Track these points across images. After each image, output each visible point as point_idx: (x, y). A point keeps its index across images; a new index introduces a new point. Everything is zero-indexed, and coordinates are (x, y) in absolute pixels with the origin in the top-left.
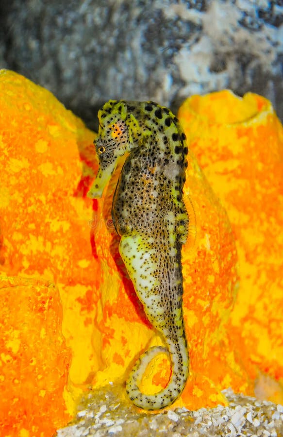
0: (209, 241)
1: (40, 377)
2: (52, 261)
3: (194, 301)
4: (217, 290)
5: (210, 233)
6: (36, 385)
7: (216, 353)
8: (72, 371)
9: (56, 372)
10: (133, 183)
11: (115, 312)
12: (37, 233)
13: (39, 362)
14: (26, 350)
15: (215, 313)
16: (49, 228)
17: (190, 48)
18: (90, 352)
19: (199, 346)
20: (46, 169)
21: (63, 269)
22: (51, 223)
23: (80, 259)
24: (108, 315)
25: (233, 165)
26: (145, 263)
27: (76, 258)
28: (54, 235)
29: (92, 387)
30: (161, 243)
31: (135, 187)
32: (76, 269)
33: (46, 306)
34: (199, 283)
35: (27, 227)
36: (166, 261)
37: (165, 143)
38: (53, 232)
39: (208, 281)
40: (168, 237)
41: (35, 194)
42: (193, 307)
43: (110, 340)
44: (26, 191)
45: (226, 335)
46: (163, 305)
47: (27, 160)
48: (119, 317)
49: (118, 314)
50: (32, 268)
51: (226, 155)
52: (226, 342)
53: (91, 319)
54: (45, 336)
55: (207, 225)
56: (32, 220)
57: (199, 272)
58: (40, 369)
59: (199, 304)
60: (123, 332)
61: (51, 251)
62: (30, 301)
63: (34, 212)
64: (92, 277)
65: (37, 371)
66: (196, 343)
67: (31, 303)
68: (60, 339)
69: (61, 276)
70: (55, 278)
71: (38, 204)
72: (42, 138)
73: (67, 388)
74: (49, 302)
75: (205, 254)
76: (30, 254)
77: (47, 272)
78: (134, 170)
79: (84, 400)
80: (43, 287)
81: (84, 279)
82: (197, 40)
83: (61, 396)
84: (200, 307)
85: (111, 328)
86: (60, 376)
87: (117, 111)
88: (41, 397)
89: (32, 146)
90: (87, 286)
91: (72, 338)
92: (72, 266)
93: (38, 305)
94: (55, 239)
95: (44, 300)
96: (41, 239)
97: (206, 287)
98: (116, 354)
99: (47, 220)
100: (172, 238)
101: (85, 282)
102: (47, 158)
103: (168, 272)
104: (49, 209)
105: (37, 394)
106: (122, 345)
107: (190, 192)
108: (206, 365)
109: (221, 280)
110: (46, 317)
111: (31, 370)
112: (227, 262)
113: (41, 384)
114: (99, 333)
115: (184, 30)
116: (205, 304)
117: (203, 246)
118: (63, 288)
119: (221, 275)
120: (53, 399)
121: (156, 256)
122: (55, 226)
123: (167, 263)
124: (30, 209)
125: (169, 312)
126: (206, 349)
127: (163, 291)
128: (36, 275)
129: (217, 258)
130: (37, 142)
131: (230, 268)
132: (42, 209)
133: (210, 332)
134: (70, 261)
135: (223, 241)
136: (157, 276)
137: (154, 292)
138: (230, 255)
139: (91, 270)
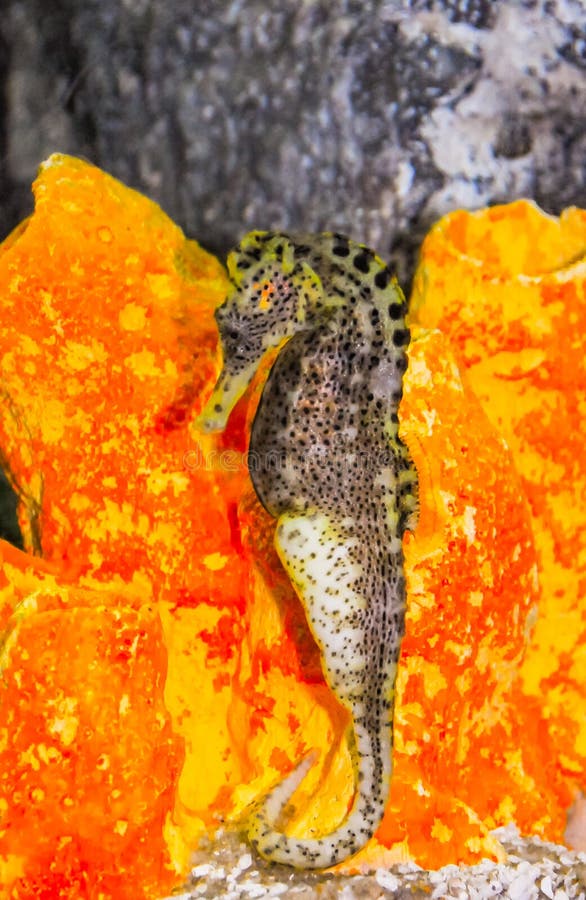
0: (473, 522)
1: (116, 794)
2: (150, 554)
3: (440, 646)
4: (489, 622)
5: (475, 505)
6: (108, 810)
7: (485, 753)
8: (185, 783)
9: (150, 785)
10: (306, 411)
11: (277, 664)
12: (119, 496)
13: (116, 763)
14: (90, 738)
15: (483, 670)
16: (145, 487)
17: (453, 106)
18: (224, 742)
19: (447, 736)
20: (142, 365)
21: (171, 572)
22: (149, 476)
23: (209, 552)
24: (261, 669)
25: (532, 360)
26: (336, 565)
27: (198, 550)
28: (156, 500)
29: (225, 817)
30: (370, 527)
31: (312, 419)
32: (199, 573)
33: (133, 649)
34: (450, 606)
35: (100, 483)
36: (381, 562)
37: (374, 323)
38: (152, 494)
39: (470, 604)
40: (384, 517)
41: (118, 416)
42: (437, 657)
43: (265, 720)
44: (100, 408)
45: (507, 714)
46: (366, 652)
47: (102, 345)
48: (285, 675)
49: (281, 667)
50: (107, 569)
51: (518, 340)
52: (508, 729)
53: (227, 675)
54: (130, 711)
55: (469, 488)
56: (109, 468)
57: (450, 585)
58: (118, 777)
59: (449, 650)
60: (292, 705)
61: (148, 535)
62: (101, 638)
63: (113, 452)
64: (230, 590)
65: (111, 782)
66: (442, 730)
67: (101, 642)
68: (160, 717)
69: (168, 586)
70: (156, 589)
71: (124, 437)
72: (135, 300)
73: (172, 819)
74: (140, 641)
75: (463, 547)
76: (104, 539)
77: (138, 577)
78: (308, 381)
79: (206, 843)
80: (127, 610)
81: (217, 593)
82: (469, 90)
83: (160, 834)
84: (453, 657)
85: (268, 695)
86: (157, 793)
87: (274, 256)
88: (118, 834)
89: (113, 316)
90: (220, 608)
91: (187, 713)
92: (190, 567)
93: (117, 648)
94: (156, 511)
95: (128, 637)
96: (128, 509)
97: (464, 617)
98: (276, 750)
99: (141, 471)
100: (392, 518)
101: (216, 599)
102: (145, 341)
103: (384, 584)
104: (147, 447)
105: (109, 828)
106: (289, 730)
107: (436, 418)
108: (463, 777)
109: (496, 601)
110: (131, 673)
111: (98, 778)
112: (511, 565)
113: (118, 808)
114: (242, 705)
115: (441, 69)
116: (462, 652)
117: (460, 531)
118: (172, 611)
119: (497, 592)
120: (143, 840)
121: (361, 552)
122: (157, 483)
123: (383, 567)
124: (106, 448)
125: (376, 667)
126: (464, 743)
127: (370, 622)
128: (116, 585)
129: (489, 558)
130: (123, 308)
131: (516, 577)
132: (131, 447)
133: (471, 708)
134: (186, 556)
135: (502, 521)
136: (361, 591)
137: (351, 622)
138: (518, 549)
139: (228, 574)
